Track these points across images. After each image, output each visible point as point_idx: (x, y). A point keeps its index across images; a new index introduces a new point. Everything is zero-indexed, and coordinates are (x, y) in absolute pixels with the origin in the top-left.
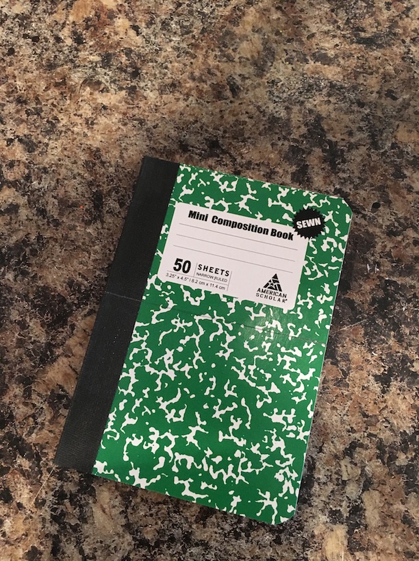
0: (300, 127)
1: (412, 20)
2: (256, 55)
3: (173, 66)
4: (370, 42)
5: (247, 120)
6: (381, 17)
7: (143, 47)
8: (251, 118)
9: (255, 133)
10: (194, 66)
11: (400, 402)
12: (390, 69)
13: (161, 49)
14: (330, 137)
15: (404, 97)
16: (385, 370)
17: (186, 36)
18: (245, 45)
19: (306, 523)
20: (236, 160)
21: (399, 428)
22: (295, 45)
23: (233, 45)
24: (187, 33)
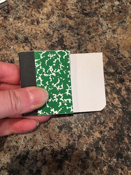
0: (56, 38)
1: (103, 9)
2: (48, 13)
3: (21, 12)
4: (86, 15)
5: (39, 33)
6: (93, 7)
7: (13, 4)
8: (41, 32)
9: (41, 37)
10: (27, 13)
11: (64, 137)
12: (91, 24)
13: (18, 6)
14: (65, 43)
15: (93, 34)
16: (62, 125)
17: (27, 3)
18: (45, 9)
19: (20, 172)
20: (32, 45)
21: (61, 146)
22: (62, 11)
23: (42, 8)
24: (28, 2)
